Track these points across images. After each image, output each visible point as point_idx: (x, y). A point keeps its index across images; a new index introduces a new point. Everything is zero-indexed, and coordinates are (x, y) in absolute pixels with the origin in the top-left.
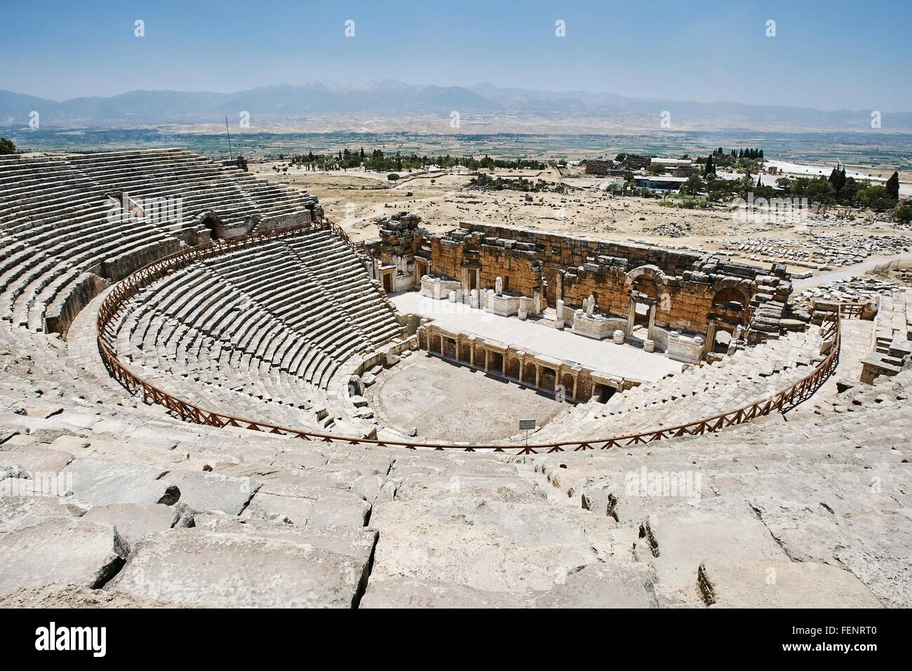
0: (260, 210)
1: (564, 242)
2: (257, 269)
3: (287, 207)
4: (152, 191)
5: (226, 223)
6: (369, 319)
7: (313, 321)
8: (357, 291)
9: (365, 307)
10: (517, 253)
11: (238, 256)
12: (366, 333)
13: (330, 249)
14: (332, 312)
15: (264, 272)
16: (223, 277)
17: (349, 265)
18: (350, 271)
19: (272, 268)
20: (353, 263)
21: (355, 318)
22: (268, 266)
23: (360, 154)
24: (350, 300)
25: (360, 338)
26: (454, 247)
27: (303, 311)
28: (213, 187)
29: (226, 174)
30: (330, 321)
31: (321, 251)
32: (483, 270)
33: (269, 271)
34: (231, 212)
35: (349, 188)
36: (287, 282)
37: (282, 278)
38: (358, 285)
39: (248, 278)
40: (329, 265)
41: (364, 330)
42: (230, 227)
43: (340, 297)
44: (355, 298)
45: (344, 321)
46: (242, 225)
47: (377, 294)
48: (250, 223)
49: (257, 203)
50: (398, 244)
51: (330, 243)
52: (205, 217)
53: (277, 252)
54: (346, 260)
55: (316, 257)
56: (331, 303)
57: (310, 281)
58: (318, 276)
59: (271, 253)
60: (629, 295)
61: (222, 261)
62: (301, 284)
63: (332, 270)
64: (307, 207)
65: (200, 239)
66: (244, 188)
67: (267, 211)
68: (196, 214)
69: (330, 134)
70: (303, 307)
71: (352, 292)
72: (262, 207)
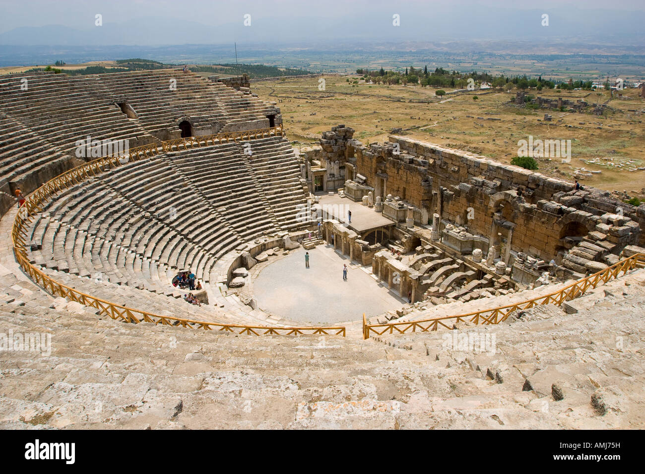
0: (227, 117)
1: (462, 161)
2: (207, 162)
3: (252, 116)
4: (149, 100)
5: (197, 126)
6: (287, 210)
7: (237, 206)
8: (285, 187)
9: (286, 200)
10: (412, 167)
11: (197, 151)
12: (279, 221)
13: (276, 151)
14: (257, 201)
15: (212, 165)
16: (176, 166)
17: (287, 165)
18: (286, 170)
19: (220, 162)
20: (292, 164)
21: (274, 207)
22: (218, 160)
23: (423, 71)
24: (276, 193)
25: (271, 225)
26: (371, 157)
27: (231, 198)
28: (197, 98)
29: (212, 89)
30: (251, 208)
31: (267, 152)
32: (389, 180)
33: (217, 165)
34: (204, 118)
35: (399, 101)
36: (228, 174)
37: (225, 171)
38: (288, 182)
39: (197, 168)
40: (270, 164)
41: (278, 219)
42: (199, 129)
43: (268, 190)
44: (282, 192)
45: (264, 209)
46: (210, 128)
47: (302, 190)
48: (217, 127)
49: (228, 112)
50: (332, 152)
51: (277, 147)
52: (182, 121)
53: (229, 150)
54: (286, 161)
55: (261, 157)
56: (258, 194)
57: (248, 175)
58: (256, 172)
59: (224, 151)
60: (492, 217)
61: (182, 154)
62: (239, 177)
63: (270, 168)
64: (268, 117)
65: (172, 136)
66: (222, 99)
67: (233, 118)
68: (175, 118)
69: (414, 53)
70: (233, 194)
71: (280, 187)
72: (230, 115)
